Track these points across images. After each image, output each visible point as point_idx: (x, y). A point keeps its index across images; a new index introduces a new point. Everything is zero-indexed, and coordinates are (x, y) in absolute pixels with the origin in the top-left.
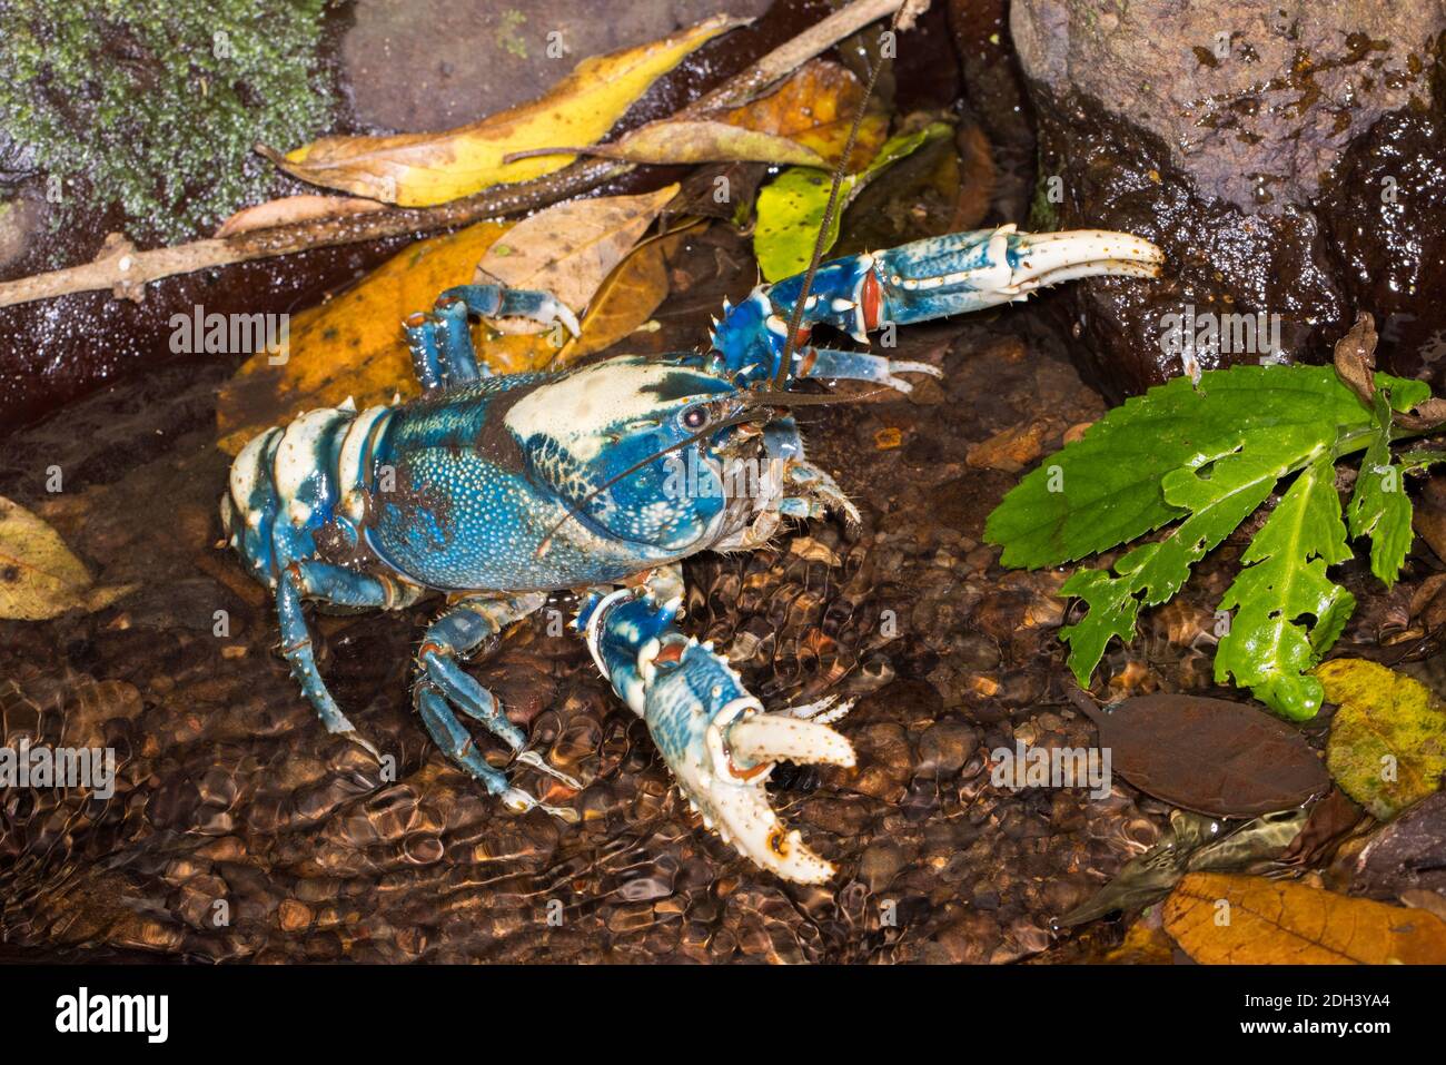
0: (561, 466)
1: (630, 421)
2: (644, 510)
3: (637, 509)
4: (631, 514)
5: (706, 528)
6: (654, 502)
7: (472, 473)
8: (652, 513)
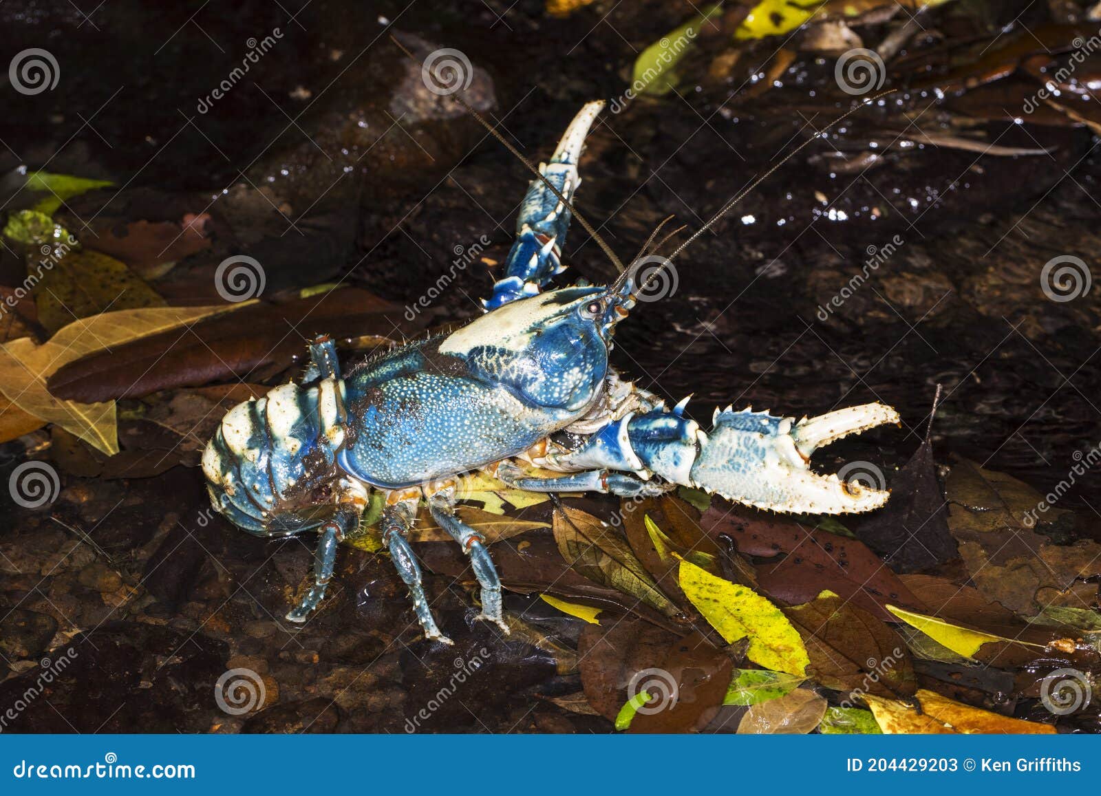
0: (501, 360)
1: (546, 320)
2: (565, 375)
3: (561, 376)
4: (556, 380)
5: (594, 391)
6: (571, 368)
7: (431, 383)
8: (570, 377)
